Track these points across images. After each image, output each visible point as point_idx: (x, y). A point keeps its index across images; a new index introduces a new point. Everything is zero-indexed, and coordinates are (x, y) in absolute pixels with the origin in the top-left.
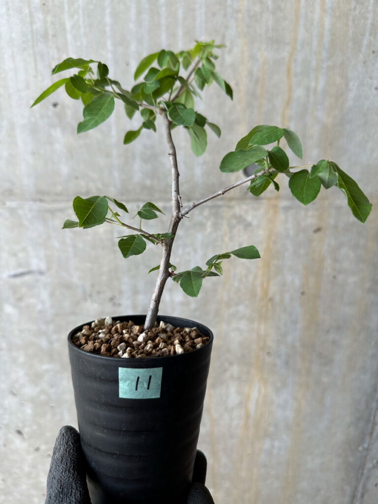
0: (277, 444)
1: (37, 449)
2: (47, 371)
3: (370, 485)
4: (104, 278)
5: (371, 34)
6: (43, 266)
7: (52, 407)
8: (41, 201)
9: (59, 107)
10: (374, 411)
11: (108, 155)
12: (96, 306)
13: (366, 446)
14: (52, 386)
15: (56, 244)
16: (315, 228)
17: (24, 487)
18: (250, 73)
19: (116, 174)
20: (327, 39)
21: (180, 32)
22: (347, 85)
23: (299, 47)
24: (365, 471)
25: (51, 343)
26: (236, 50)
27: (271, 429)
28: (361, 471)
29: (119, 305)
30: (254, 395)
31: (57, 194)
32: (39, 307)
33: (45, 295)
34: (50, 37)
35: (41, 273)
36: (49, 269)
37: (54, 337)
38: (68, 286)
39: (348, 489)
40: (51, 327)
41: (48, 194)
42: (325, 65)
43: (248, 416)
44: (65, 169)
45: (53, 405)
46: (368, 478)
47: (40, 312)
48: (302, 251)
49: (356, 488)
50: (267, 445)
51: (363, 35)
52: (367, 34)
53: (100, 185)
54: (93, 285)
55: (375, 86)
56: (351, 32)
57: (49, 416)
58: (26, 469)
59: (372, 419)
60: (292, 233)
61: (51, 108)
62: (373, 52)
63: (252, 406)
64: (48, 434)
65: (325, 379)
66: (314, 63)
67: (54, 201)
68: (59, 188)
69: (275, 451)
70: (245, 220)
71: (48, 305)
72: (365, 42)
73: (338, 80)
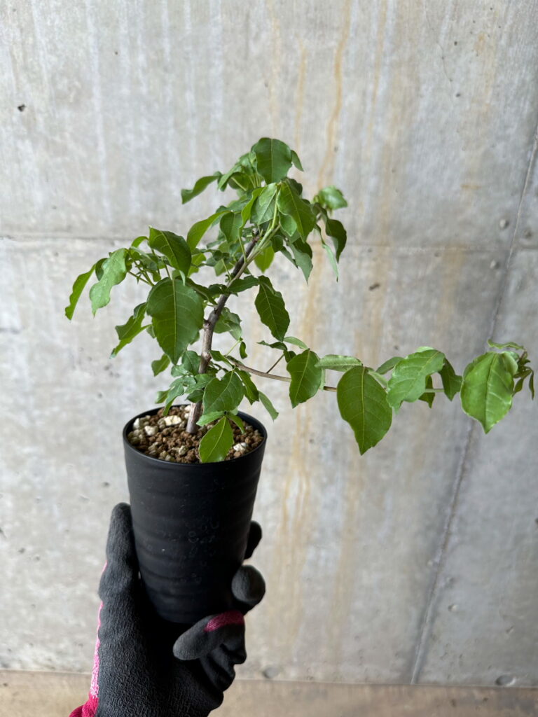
0: (323, 553)
1: (22, 551)
2: (29, 455)
3: (443, 608)
4: (97, 340)
5: (452, 18)
6: (17, 323)
7: (38, 500)
8: (9, 237)
9: (26, 110)
10: (448, 518)
11: (96, 179)
12: (87, 375)
13: (437, 560)
14: (36, 475)
15: (33, 295)
16: (372, 284)
17: (8, 596)
18: (285, 70)
19: (106, 204)
20: (390, 23)
21: (187, 9)
22: (418, 89)
23: (352, 35)
24: (437, 592)
25: (32, 420)
26: (264, 36)
27: (316, 535)
28: (430, 591)
29: (118, 376)
30: (294, 491)
31: (30, 229)
32: (15, 375)
33: (21, 359)
34: (9, 11)
35: (15, 331)
36: (25, 327)
37: (36, 413)
38: (50, 349)
39: (415, 613)
40: (32, 400)
41: (19, 228)
42: (388, 61)
43: (286, 518)
44: (39, 197)
45: (39, 497)
46: (440, 600)
47: (17, 381)
48: (354, 314)
49: (424, 612)
50: (311, 553)
51: (442, 18)
52: (447, 17)
53: (85, 219)
54: (82, 349)
55: (456, 92)
56: (425, 13)
57: (34, 511)
58: (10, 574)
59: (446, 527)
60: (341, 290)
61: (17, 111)
62: (456, 43)
63: (290, 504)
64: (35, 533)
65: (384, 476)
66: (373, 57)
67: (27, 238)
68: (33, 221)
69: (322, 563)
70: (280, 271)
71: (26, 373)
72: (444, 29)
73: (405, 82)
